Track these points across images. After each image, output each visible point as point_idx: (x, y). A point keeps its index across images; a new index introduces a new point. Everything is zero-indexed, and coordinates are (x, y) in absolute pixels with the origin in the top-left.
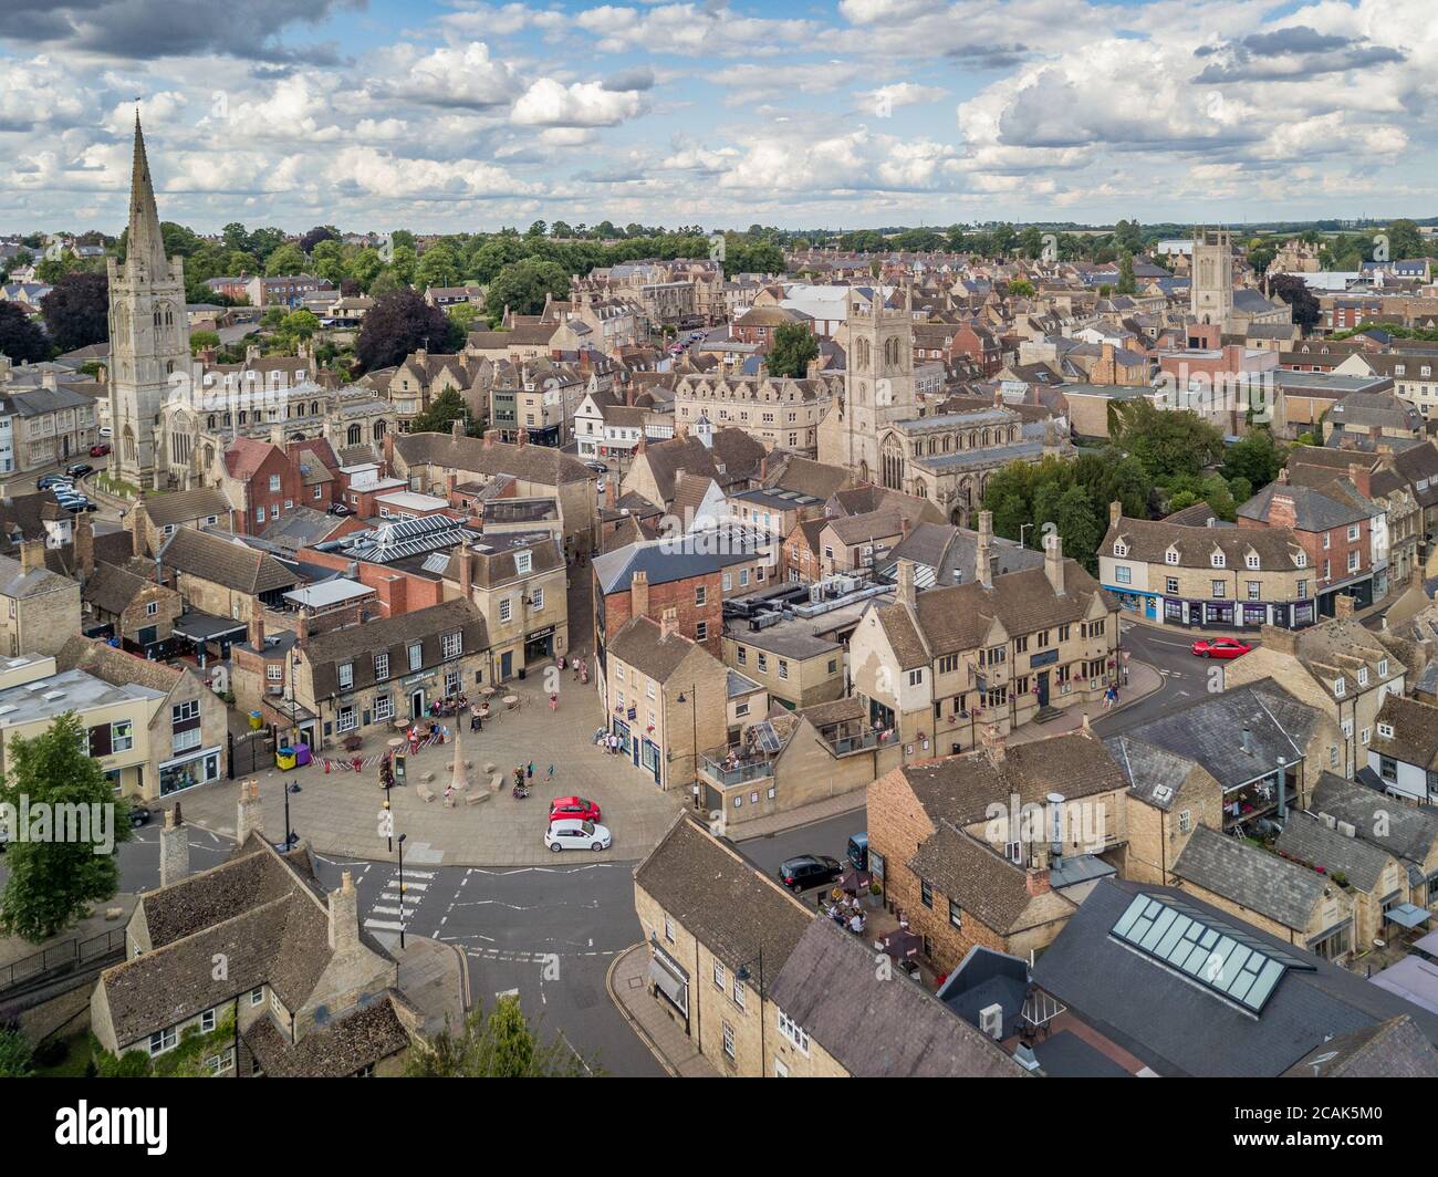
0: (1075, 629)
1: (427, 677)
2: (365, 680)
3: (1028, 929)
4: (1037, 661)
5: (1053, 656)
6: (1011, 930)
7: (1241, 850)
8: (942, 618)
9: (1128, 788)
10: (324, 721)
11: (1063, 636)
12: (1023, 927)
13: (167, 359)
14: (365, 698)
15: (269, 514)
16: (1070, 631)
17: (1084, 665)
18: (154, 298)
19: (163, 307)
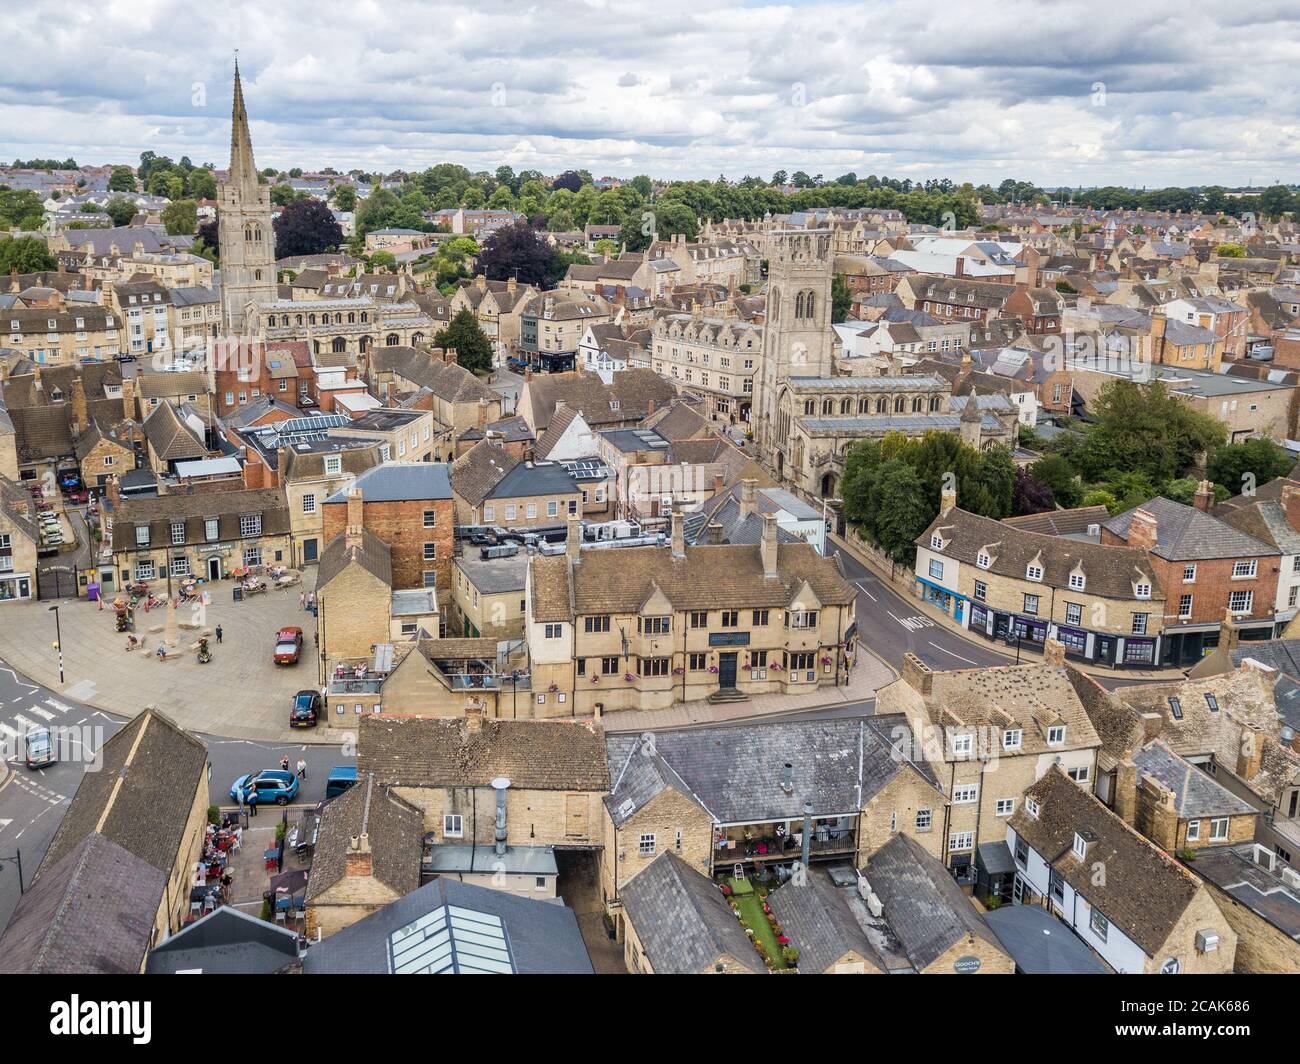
0: (776, 616)
1: (225, 549)
2: (162, 542)
3: (340, 905)
4: (715, 640)
5: (744, 638)
6: (316, 901)
7: (679, 892)
8: (605, 577)
9: (606, 793)
10: (121, 568)
11: (760, 618)
12: (333, 901)
13: (255, 268)
14: (160, 557)
15: (237, 399)
16: (770, 616)
17: (785, 655)
18: (245, 218)
19: (253, 225)
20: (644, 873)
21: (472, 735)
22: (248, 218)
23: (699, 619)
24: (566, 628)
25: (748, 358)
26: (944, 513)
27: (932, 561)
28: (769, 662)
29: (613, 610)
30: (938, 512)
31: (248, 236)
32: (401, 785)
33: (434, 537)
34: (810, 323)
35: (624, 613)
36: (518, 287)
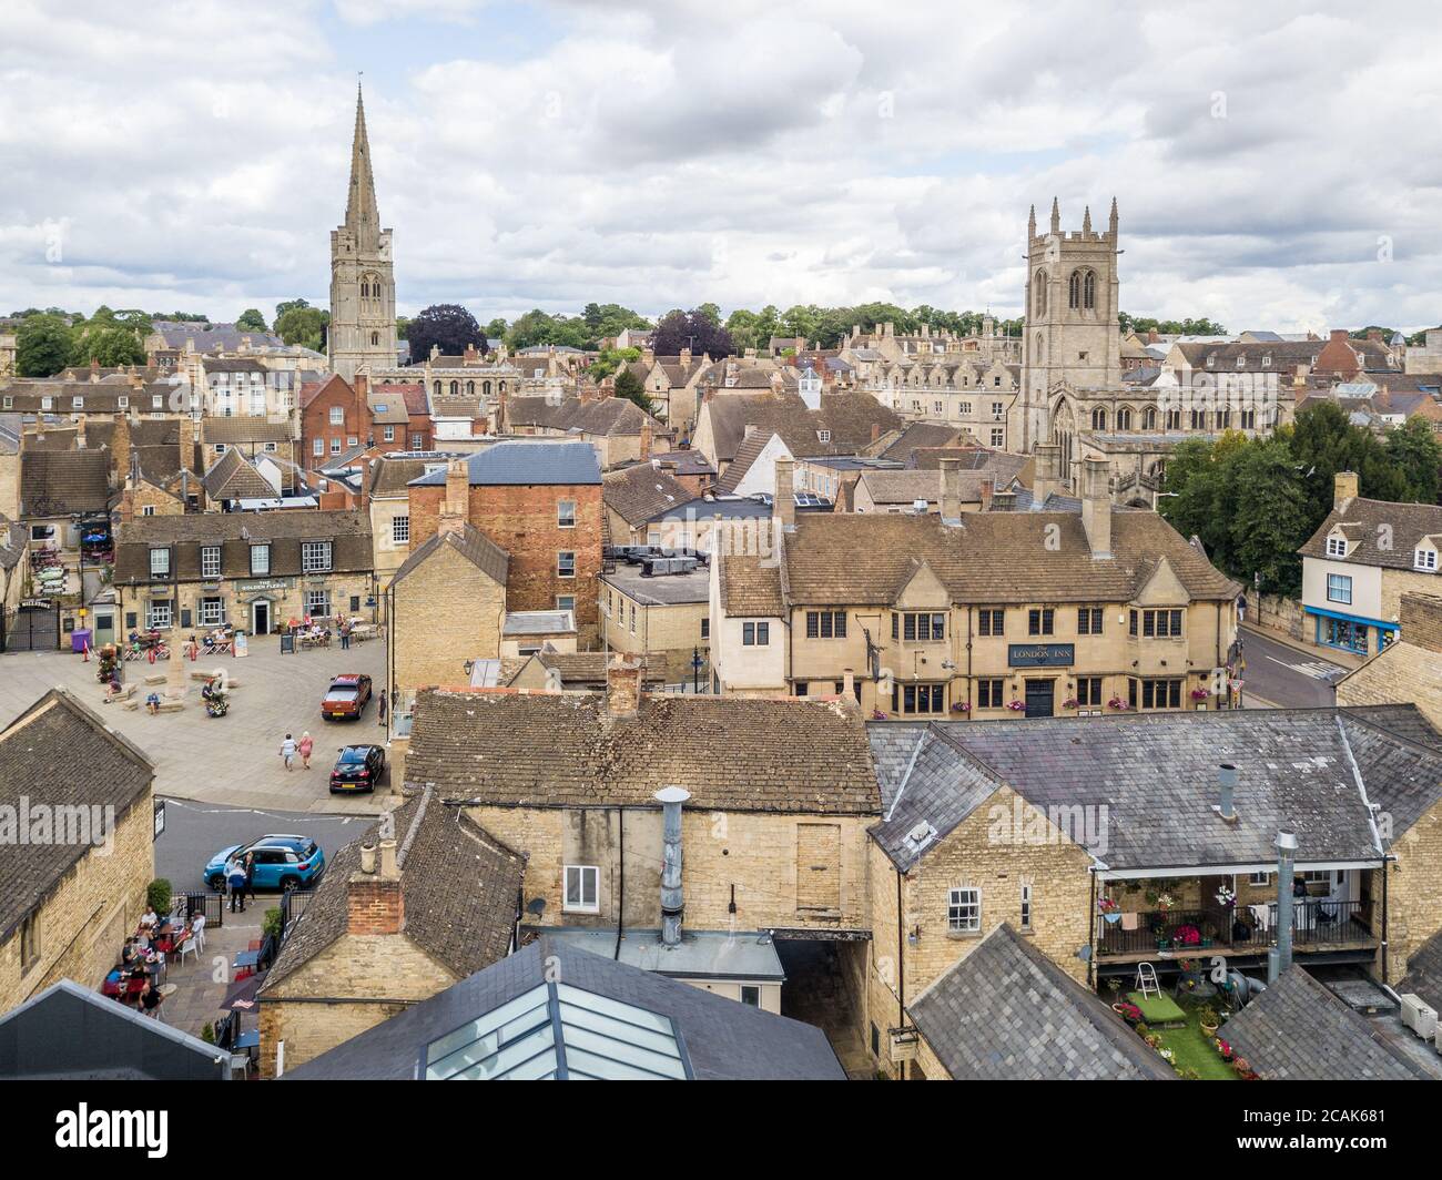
0: (1115, 617)
1: (277, 589)
2: (186, 573)
3: (332, 1002)
4: (1017, 657)
5: (1065, 654)
8: (836, 553)
9: (875, 821)
10: (126, 610)
11: (1090, 620)
13: (371, 330)
14: (188, 595)
15: (328, 449)
16: (1106, 618)
17: (1133, 684)
18: (361, 269)
19: (371, 278)
20: (960, 971)
21: (620, 720)
22: (365, 268)
23: (992, 621)
24: (776, 628)
25: (996, 399)
26: (1341, 507)
27: (1331, 576)
28: (1106, 697)
29: (850, 601)
30: (1329, 508)
31: (365, 290)
32: (484, 804)
33: (573, 543)
34: (1089, 314)
35: (869, 606)
36: (692, 360)
